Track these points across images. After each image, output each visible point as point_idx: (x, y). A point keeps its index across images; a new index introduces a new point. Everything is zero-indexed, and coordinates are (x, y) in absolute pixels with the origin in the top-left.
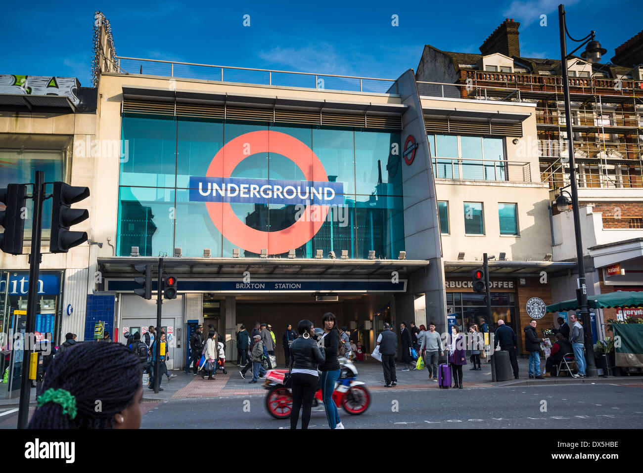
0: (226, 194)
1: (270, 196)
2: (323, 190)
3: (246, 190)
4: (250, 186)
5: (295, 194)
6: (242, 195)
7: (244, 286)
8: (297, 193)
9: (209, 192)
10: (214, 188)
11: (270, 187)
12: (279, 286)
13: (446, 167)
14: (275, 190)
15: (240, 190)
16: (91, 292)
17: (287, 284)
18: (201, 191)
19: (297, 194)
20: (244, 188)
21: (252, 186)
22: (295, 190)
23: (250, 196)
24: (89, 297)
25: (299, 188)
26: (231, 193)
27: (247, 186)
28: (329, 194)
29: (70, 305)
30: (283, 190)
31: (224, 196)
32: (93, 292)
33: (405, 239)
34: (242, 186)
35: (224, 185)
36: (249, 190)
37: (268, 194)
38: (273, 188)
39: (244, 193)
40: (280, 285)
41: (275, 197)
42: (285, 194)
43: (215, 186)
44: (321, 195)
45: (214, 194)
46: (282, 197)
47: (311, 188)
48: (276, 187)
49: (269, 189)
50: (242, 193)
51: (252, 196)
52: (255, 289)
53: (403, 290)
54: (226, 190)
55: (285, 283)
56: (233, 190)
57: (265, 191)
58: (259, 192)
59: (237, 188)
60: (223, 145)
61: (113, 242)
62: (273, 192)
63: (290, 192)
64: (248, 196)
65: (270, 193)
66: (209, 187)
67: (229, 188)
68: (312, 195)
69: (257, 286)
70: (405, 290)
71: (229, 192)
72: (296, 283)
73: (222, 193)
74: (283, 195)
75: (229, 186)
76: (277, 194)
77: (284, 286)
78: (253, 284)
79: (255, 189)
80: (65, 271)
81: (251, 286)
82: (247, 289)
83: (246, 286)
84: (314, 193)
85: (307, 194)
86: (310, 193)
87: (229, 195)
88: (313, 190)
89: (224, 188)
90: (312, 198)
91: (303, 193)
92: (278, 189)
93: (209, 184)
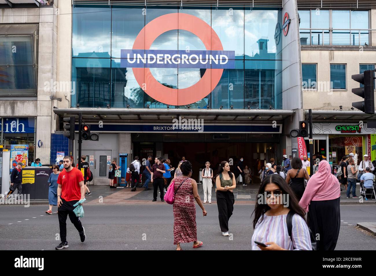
0: (147, 61)
2: (219, 57)
3: (162, 58)
4: (164, 55)
5: (197, 61)
6: (158, 62)
7: (159, 128)
9: (135, 60)
10: (138, 58)
11: (179, 56)
13: (320, 36)
14: (183, 58)
15: (157, 59)
16: (53, 132)
18: (129, 60)
19: (199, 61)
20: (160, 57)
21: (166, 55)
22: (197, 58)
23: (164, 63)
24: (52, 135)
25: (201, 56)
26: (150, 61)
27: (162, 55)
28: (224, 60)
29: (40, 140)
30: (189, 58)
31: (145, 63)
32: (55, 132)
33: (283, 93)
34: (158, 55)
35: (145, 55)
36: (164, 59)
37: (178, 61)
38: (181, 56)
39: (160, 61)
41: (183, 63)
42: (190, 61)
43: (139, 56)
44: (217, 61)
45: (138, 62)
46: (188, 63)
47: (210, 55)
48: (183, 56)
49: (178, 57)
50: (158, 60)
51: (166, 63)
52: (167, 130)
53: (279, 131)
54: (147, 59)
56: (152, 59)
57: (175, 59)
58: (171, 59)
59: (155, 57)
60: (145, 26)
61: (69, 98)
62: (181, 59)
63: (194, 59)
64: (162, 63)
65: (179, 60)
66: (135, 57)
67: (149, 57)
68: (210, 61)
69: (169, 128)
70: (280, 132)
71: (149, 60)
73: (144, 61)
74: (189, 61)
75: (149, 55)
76: (184, 61)
78: (165, 127)
79: (168, 57)
80: (36, 118)
81: (164, 128)
82: (162, 131)
83: (161, 128)
84: (212, 59)
85: (207, 61)
86: (209, 59)
87: (149, 62)
88: (211, 57)
89: (145, 57)
90: (210, 63)
91: (204, 60)
92: (185, 57)
93: (135, 55)
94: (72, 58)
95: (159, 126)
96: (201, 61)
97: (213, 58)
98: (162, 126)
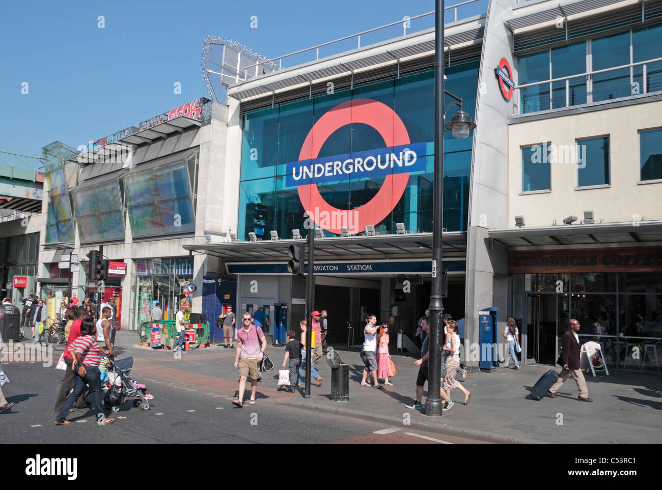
0: (314, 175)
1: (351, 171)
2: (404, 155)
3: (330, 168)
4: (333, 164)
5: (374, 165)
6: (327, 174)
7: (320, 269)
8: (377, 162)
9: (300, 175)
10: (304, 171)
11: (351, 161)
12: (350, 267)
14: (356, 163)
15: (325, 170)
17: (358, 266)
18: (294, 176)
20: (329, 166)
21: (336, 163)
22: (375, 160)
23: (333, 174)
24: (204, 278)
25: (379, 157)
27: (331, 163)
28: (410, 158)
29: (192, 284)
30: (364, 162)
32: (206, 274)
34: (327, 164)
35: (312, 166)
36: (333, 168)
37: (350, 169)
38: (354, 161)
39: (329, 172)
40: (352, 266)
41: (356, 171)
42: (365, 166)
43: (305, 168)
44: (402, 162)
45: (304, 178)
46: (362, 170)
47: (392, 154)
48: (357, 160)
49: (350, 163)
50: (326, 172)
51: (335, 174)
54: (314, 171)
55: (356, 264)
56: (319, 170)
57: (347, 168)
58: (341, 168)
62: (354, 166)
63: (370, 164)
64: (331, 174)
65: (351, 167)
66: (301, 171)
67: (316, 169)
68: (392, 162)
69: (331, 268)
71: (316, 173)
72: (366, 264)
73: (311, 176)
75: (316, 166)
76: (358, 168)
77: (355, 268)
78: (327, 266)
79: (338, 165)
80: (194, 257)
81: (326, 268)
82: (324, 272)
83: (323, 268)
84: (394, 160)
85: (387, 163)
86: (390, 161)
87: (316, 176)
88: (393, 156)
89: (312, 170)
90: (392, 166)
91: (383, 162)
92: (359, 162)
93: (301, 168)
94: (240, 182)
95: (319, 265)
96: (379, 164)
97: (396, 159)
98: (323, 265)
